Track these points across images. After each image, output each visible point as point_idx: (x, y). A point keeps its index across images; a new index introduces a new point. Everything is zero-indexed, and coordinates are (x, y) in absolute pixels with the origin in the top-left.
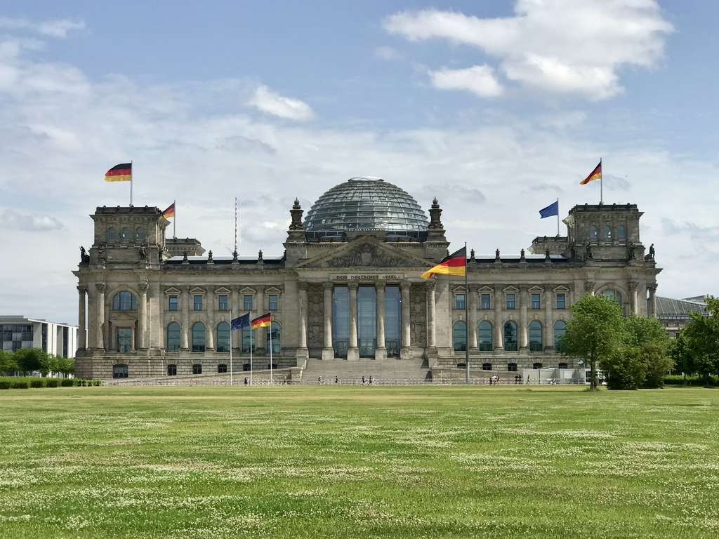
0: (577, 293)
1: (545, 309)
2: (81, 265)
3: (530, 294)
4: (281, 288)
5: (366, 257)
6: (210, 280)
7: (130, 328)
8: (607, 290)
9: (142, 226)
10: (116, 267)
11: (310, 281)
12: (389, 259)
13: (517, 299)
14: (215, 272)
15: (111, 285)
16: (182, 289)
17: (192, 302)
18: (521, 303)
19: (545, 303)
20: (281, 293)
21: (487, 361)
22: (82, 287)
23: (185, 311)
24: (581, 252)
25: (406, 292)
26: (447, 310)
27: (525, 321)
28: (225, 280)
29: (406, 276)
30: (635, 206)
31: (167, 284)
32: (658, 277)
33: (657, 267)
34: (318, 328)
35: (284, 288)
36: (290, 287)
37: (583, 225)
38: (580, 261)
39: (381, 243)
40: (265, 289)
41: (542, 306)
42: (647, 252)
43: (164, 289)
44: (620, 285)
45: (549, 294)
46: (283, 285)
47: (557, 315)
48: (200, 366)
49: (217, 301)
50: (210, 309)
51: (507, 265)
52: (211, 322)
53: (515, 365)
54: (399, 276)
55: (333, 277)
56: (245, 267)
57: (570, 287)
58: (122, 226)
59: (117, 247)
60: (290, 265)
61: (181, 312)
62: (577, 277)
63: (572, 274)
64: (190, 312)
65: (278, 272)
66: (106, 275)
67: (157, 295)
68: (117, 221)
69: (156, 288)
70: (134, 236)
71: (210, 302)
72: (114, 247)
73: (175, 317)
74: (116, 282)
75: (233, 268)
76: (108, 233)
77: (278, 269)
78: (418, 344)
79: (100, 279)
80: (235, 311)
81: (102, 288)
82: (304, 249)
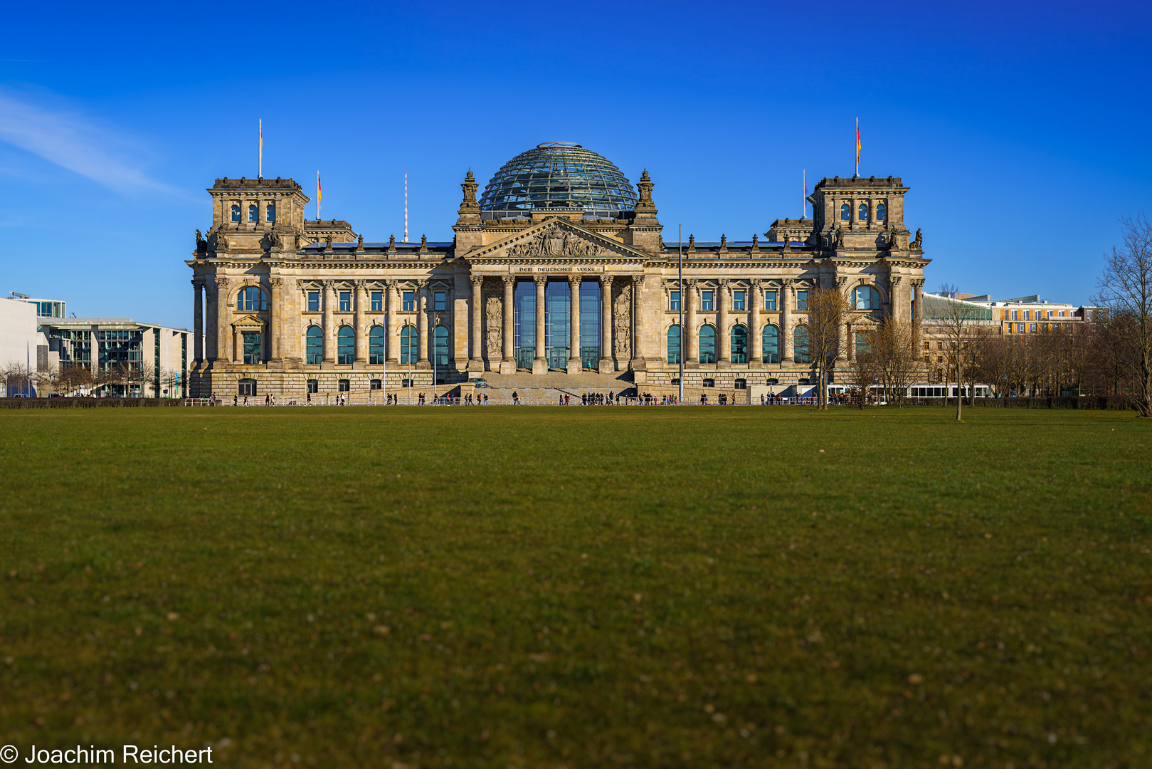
2: (196, 253)
3: (764, 292)
4: (450, 284)
5: (556, 245)
6: (359, 273)
10: (242, 256)
11: (487, 274)
12: (586, 247)
13: (748, 298)
14: (366, 264)
16: (325, 284)
17: (338, 301)
19: (782, 303)
20: (449, 290)
21: (709, 376)
22: (198, 281)
23: (328, 313)
25: (608, 288)
26: (660, 312)
27: (757, 325)
28: (379, 273)
29: (607, 268)
30: (899, 179)
31: (305, 278)
33: (924, 257)
34: (495, 333)
35: (453, 284)
36: (460, 282)
38: (827, 249)
39: (577, 227)
40: (429, 284)
41: (779, 307)
42: (912, 239)
43: (302, 284)
45: (788, 292)
46: (453, 279)
48: (348, 381)
49: (368, 300)
50: (360, 310)
52: (362, 326)
53: (743, 380)
54: (597, 268)
55: (515, 269)
56: (404, 256)
57: (814, 283)
58: (249, 204)
59: (243, 230)
60: (461, 254)
61: (323, 313)
62: (823, 270)
63: (818, 266)
64: (335, 314)
65: (447, 263)
66: (228, 266)
67: (293, 291)
68: (242, 197)
69: (291, 282)
70: (263, 216)
71: (360, 300)
72: (237, 231)
73: (316, 320)
74: (240, 277)
75: (389, 257)
76: (229, 213)
77: (445, 259)
78: (621, 355)
79: (220, 271)
80: (391, 312)
81: (223, 283)
82: (479, 234)
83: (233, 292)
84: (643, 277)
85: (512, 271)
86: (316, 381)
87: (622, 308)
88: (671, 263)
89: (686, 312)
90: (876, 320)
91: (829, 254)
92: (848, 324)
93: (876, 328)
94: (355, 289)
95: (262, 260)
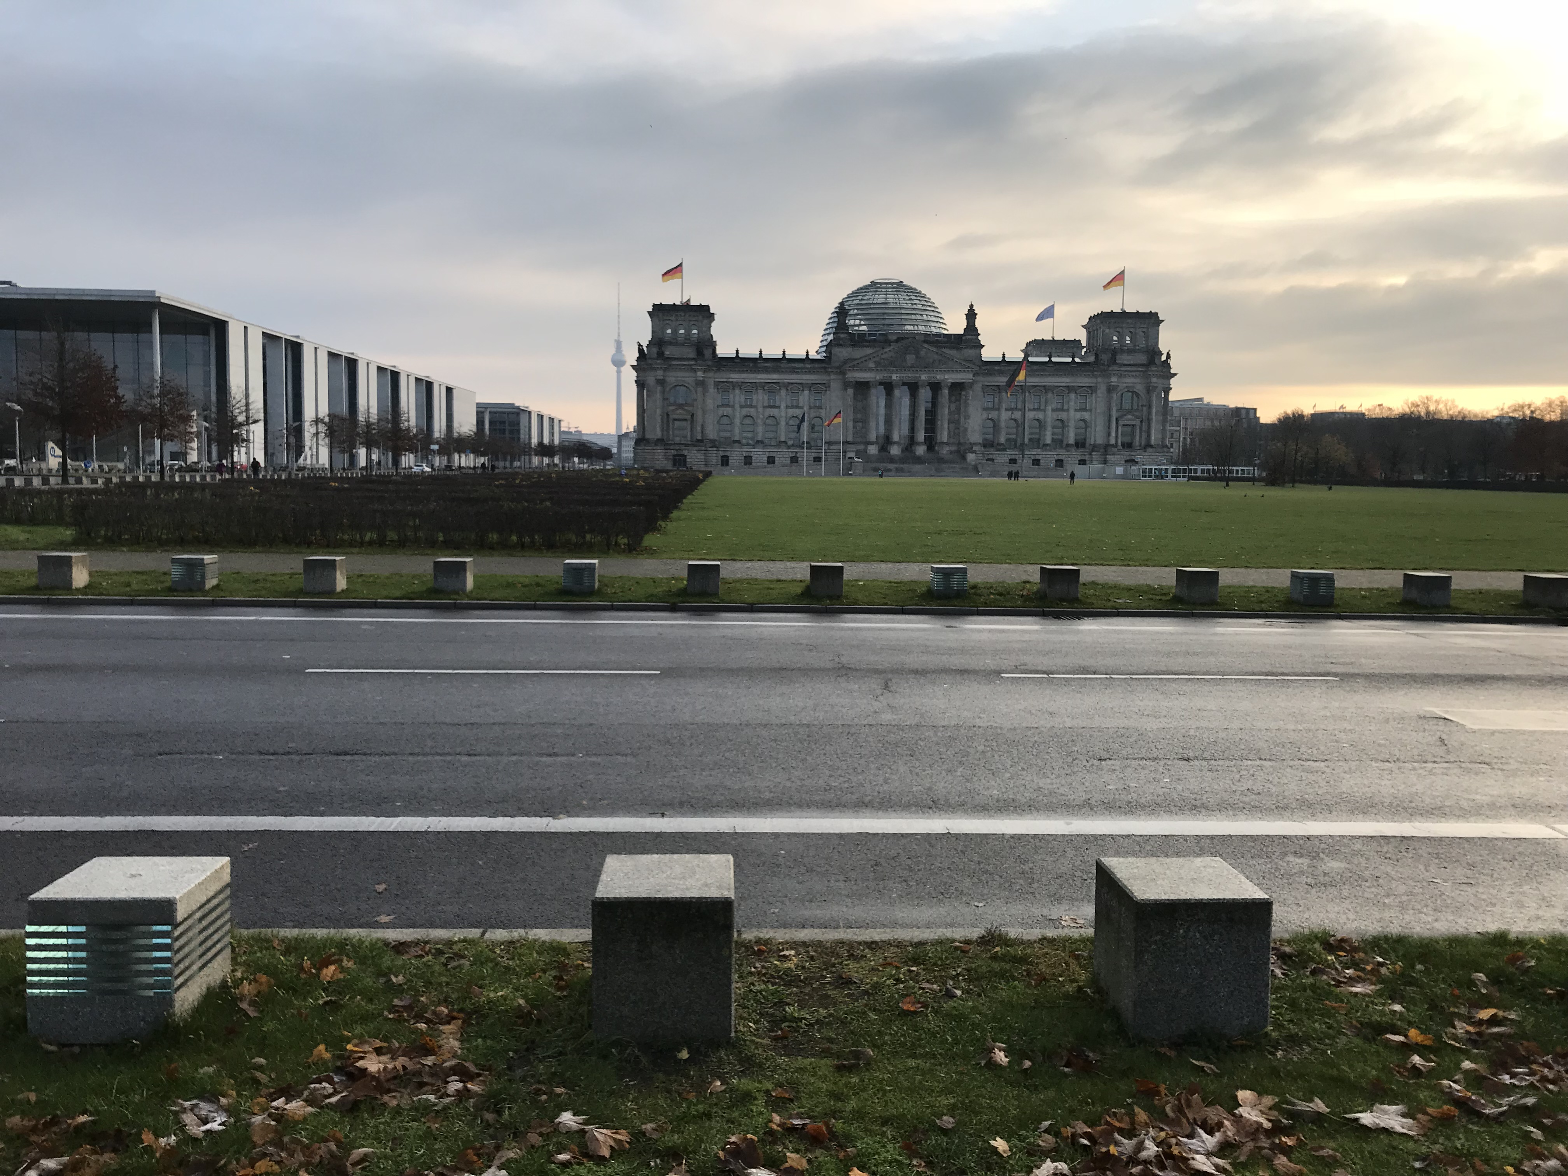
0: (1100, 395)
1: (1068, 410)
2: (638, 360)
3: (1055, 395)
4: (827, 386)
5: (910, 359)
6: (762, 377)
7: (686, 420)
8: (1128, 391)
9: (696, 323)
10: (674, 363)
11: (858, 380)
12: (931, 360)
13: (1043, 400)
14: (766, 370)
15: (668, 379)
16: (734, 385)
17: (743, 398)
18: (1046, 402)
19: (1069, 404)
20: (826, 391)
21: (1013, 457)
22: (640, 381)
23: (737, 406)
24: (1105, 357)
25: (946, 392)
26: (980, 409)
27: (1049, 420)
28: (775, 377)
29: (946, 377)
30: (1156, 314)
31: (720, 380)
32: (1172, 381)
33: (1172, 371)
34: (860, 424)
35: (829, 387)
36: (836, 385)
37: (1107, 331)
38: (1103, 364)
39: (926, 345)
40: (811, 386)
41: (1065, 407)
42: (1164, 358)
43: (717, 384)
44: (1140, 388)
45: (1073, 395)
46: (829, 383)
47: (1079, 415)
48: (751, 457)
49: (766, 397)
50: (760, 405)
51: (1035, 367)
52: (761, 416)
53: (1039, 460)
54: (939, 377)
55: (879, 377)
56: (793, 365)
57: (1092, 389)
58: (678, 323)
59: (674, 342)
60: (837, 364)
61: (733, 407)
62: (1100, 380)
63: (1096, 377)
64: (741, 407)
65: (825, 371)
66: (665, 370)
67: (712, 390)
68: (673, 318)
69: (710, 383)
70: (688, 332)
71: (761, 398)
72: (671, 343)
73: (727, 411)
74: (673, 377)
75: (782, 365)
76: (663, 329)
77: (825, 368)
78: (952, 440)
79: (660, 374)
80: (783, 406)
81: (661, 382)
82: (850, 349)
83: (668, 389)
84: (971, 385)
85: (878, 378)
86: (727, 457)
87: (953, 406)
88: (990, 373)
89: (998, 409)
90: (1137, 417)
91: (1106, 368)
92: (1117, 420)
93: (1137, 422)
94: (757, 389)
95: (691, 365)
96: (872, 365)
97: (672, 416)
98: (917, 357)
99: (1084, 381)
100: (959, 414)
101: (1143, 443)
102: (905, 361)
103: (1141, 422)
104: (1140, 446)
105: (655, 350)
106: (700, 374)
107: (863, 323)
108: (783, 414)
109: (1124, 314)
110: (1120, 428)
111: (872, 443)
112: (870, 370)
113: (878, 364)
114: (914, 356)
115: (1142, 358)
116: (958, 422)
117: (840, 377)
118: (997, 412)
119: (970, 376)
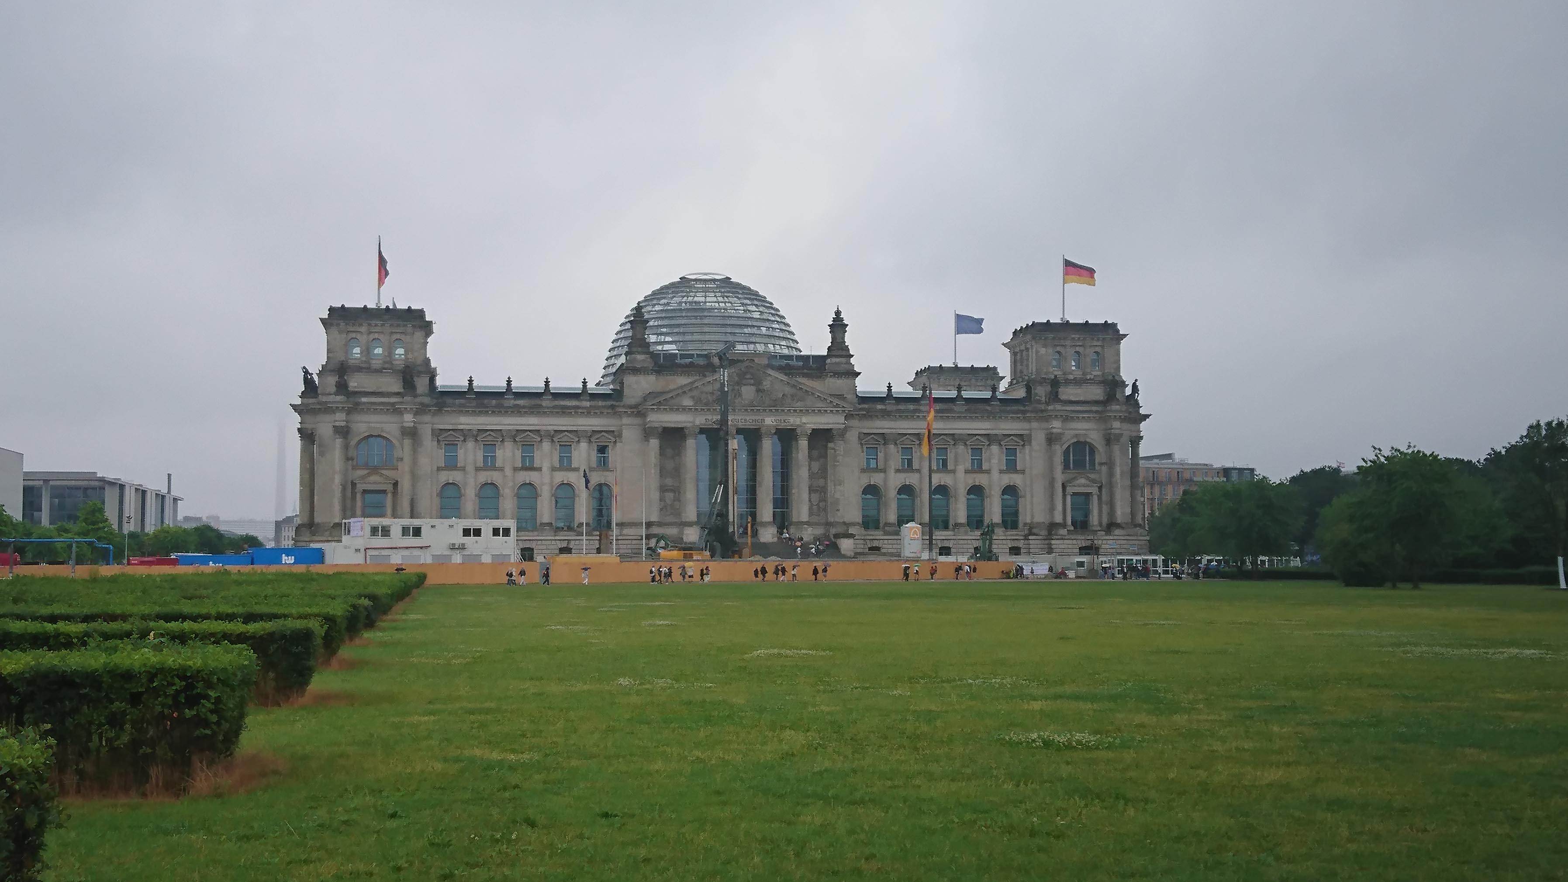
0: (1035, 448)
1: (988, 472)
3: (969, 447)
4: (617, 435)
5: (747, 392)
6: (510, 422)
7: (384, 492)
8: (1078, 442)
9: (403, 337)
10: (364, 400)
11: (666, 425)
14: (518, 411)
15: (354, 427)
16: (465, 434)
17: (480, 455)
18: (956, 459)
19: (990, 462)
20: (615, 442)
22: (306, 430)
23: (470, 469)
24: (1041, 392)
26: (854, 471)
27: (960, 486)
28: (531, 422)
31: (442, 427)
32: (1143, 425)
34: (671, 495)
35: (620, 436)
37: (1043, 351)
38: (1039, 402)
39: (769, 372)
43: (438, 434)
44: (1095, 437)
45: (995, 448)
46: (620, 431)
47: (1004, 479)
52: (510, 484)
54: (793, 421)
55: (699, 420)
56: (562, 403)
57: (1024, 439)
58: (372, 336)
59: (366, 368)
60: (632, 401)
61: (463, 469)
62: (1035, 425)
63: (1029, 420)
64: (478, 469)
65: (613, 411)
66: (349, 412)
67: (428, 442)
68: (363, 329)
69: (426, 432)
70: (390, 352)
71: (508, 453)
72: (359, 369)
73: (454, 476)
74: (363, 424)
75: (544, 404)
76: (347, 347)
77: (613, 407)
78: (815, 519)
79: (340, 418)
80: (546, 468)
81: (343, 432)
82: (652, 378)
83: (353, 443)
84: (843, 433)
87: (816, 466)
88: (869, 415)
89: (884, 471)
90: (1094, 481)
91: (1043, 407)
92: (1064, 487)
93: (1094, 490)
94: (503, 441)
95: (393, 404)
96: (687, 402)
97: (360, 487)
98: (758, 391)
99: (1009, 426)
100: (825, 478)
101: (1105, 521)
102: (740, 395)
103: (1100, 488)
104: (1100, 524)
105: (332, 380)
106: (408, 418)
107: (668, 339)
108: (547, 480)
109: (1066, 326)
110: (1069, 498)
111: (690, 524)
112: (685, 410)
113: (697, 401)
114: (753, 388)
115: (1097, 393)
116: (823, 490)
117: (638, 421)
118: (882, 475)
119: (842, 419)
